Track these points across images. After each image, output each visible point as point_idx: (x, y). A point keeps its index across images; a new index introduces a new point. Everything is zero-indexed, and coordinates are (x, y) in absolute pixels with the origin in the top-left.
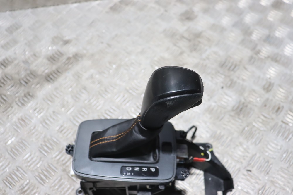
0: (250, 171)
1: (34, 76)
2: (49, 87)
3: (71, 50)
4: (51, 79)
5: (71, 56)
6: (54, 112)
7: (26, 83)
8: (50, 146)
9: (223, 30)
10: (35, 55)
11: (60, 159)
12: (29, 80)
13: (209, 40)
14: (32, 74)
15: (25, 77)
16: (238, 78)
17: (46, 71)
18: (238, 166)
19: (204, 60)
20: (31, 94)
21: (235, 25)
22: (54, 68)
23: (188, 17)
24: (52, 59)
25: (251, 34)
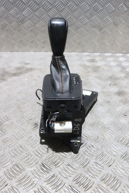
0: (126, 116)
1: (7, 73)
2: (15, 78)
3: (29, 66)
4: (17, 75)
5: (29, 68)
6: (16, 86)
7: (2, 75)
8: (12, 98)
9: (111, 66)
10: (9, 67)
11: (16, 103)
12: (4, 74)
13: (103, 69)
14: (6, 72)
15: (2, 73)
16: (119, 83)
17: (14, 72)
18: (119, 113)
19: (101, 75)
20: (4, 79)
21: (117, 65)
22: (19, 71)
23: (93, 61)
24: (18, 69)
25: (126, 69)
